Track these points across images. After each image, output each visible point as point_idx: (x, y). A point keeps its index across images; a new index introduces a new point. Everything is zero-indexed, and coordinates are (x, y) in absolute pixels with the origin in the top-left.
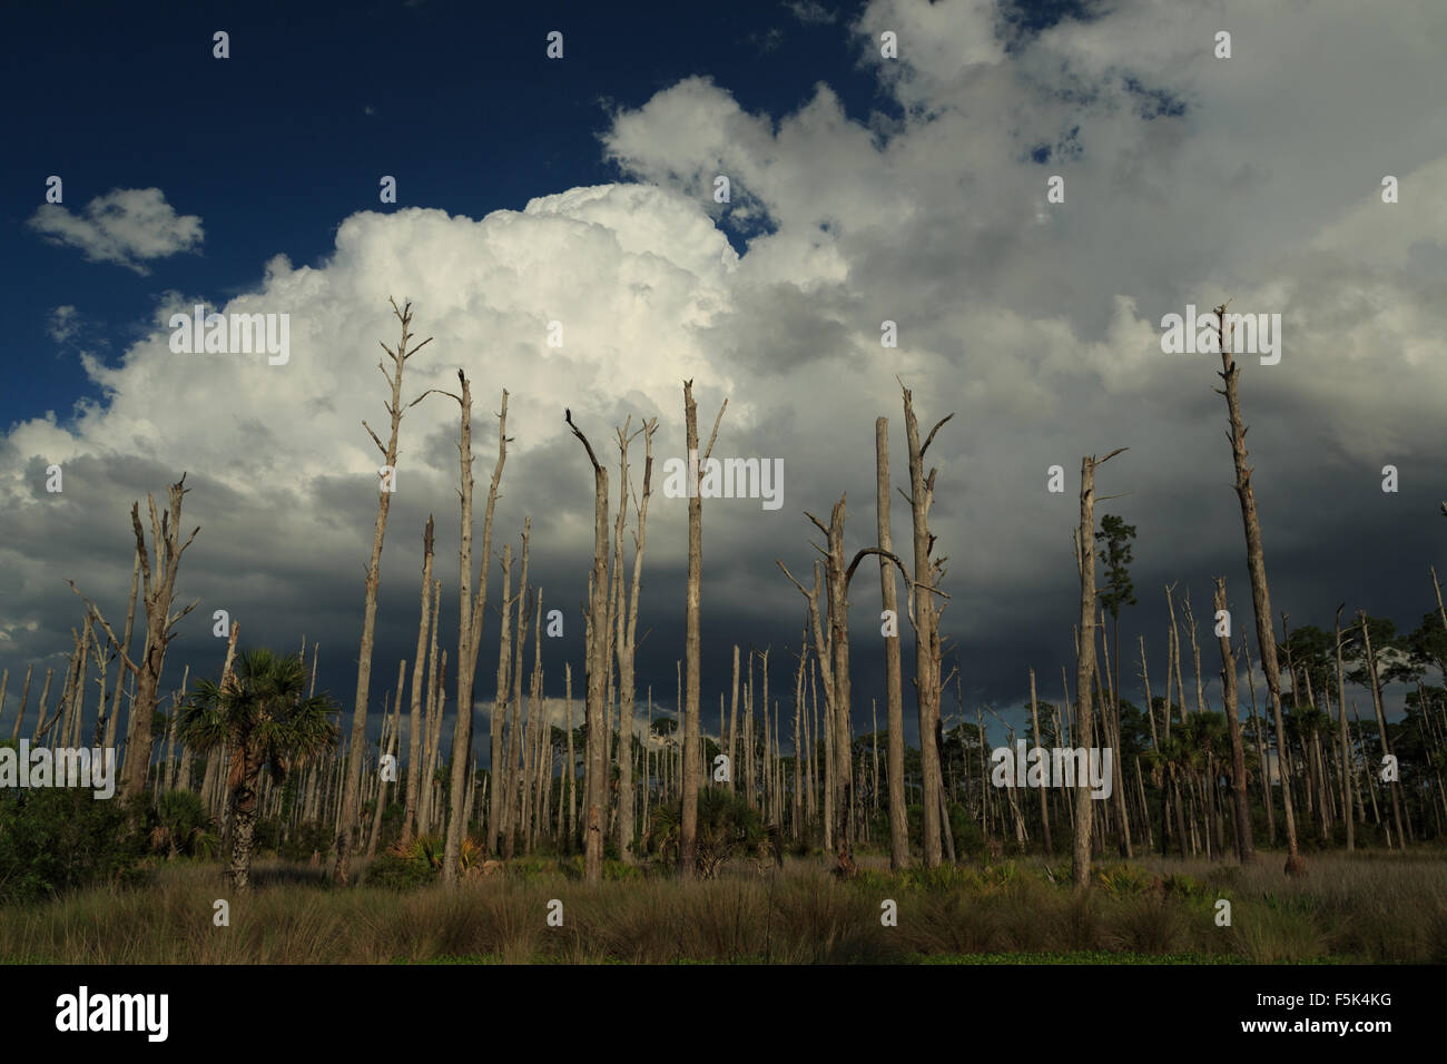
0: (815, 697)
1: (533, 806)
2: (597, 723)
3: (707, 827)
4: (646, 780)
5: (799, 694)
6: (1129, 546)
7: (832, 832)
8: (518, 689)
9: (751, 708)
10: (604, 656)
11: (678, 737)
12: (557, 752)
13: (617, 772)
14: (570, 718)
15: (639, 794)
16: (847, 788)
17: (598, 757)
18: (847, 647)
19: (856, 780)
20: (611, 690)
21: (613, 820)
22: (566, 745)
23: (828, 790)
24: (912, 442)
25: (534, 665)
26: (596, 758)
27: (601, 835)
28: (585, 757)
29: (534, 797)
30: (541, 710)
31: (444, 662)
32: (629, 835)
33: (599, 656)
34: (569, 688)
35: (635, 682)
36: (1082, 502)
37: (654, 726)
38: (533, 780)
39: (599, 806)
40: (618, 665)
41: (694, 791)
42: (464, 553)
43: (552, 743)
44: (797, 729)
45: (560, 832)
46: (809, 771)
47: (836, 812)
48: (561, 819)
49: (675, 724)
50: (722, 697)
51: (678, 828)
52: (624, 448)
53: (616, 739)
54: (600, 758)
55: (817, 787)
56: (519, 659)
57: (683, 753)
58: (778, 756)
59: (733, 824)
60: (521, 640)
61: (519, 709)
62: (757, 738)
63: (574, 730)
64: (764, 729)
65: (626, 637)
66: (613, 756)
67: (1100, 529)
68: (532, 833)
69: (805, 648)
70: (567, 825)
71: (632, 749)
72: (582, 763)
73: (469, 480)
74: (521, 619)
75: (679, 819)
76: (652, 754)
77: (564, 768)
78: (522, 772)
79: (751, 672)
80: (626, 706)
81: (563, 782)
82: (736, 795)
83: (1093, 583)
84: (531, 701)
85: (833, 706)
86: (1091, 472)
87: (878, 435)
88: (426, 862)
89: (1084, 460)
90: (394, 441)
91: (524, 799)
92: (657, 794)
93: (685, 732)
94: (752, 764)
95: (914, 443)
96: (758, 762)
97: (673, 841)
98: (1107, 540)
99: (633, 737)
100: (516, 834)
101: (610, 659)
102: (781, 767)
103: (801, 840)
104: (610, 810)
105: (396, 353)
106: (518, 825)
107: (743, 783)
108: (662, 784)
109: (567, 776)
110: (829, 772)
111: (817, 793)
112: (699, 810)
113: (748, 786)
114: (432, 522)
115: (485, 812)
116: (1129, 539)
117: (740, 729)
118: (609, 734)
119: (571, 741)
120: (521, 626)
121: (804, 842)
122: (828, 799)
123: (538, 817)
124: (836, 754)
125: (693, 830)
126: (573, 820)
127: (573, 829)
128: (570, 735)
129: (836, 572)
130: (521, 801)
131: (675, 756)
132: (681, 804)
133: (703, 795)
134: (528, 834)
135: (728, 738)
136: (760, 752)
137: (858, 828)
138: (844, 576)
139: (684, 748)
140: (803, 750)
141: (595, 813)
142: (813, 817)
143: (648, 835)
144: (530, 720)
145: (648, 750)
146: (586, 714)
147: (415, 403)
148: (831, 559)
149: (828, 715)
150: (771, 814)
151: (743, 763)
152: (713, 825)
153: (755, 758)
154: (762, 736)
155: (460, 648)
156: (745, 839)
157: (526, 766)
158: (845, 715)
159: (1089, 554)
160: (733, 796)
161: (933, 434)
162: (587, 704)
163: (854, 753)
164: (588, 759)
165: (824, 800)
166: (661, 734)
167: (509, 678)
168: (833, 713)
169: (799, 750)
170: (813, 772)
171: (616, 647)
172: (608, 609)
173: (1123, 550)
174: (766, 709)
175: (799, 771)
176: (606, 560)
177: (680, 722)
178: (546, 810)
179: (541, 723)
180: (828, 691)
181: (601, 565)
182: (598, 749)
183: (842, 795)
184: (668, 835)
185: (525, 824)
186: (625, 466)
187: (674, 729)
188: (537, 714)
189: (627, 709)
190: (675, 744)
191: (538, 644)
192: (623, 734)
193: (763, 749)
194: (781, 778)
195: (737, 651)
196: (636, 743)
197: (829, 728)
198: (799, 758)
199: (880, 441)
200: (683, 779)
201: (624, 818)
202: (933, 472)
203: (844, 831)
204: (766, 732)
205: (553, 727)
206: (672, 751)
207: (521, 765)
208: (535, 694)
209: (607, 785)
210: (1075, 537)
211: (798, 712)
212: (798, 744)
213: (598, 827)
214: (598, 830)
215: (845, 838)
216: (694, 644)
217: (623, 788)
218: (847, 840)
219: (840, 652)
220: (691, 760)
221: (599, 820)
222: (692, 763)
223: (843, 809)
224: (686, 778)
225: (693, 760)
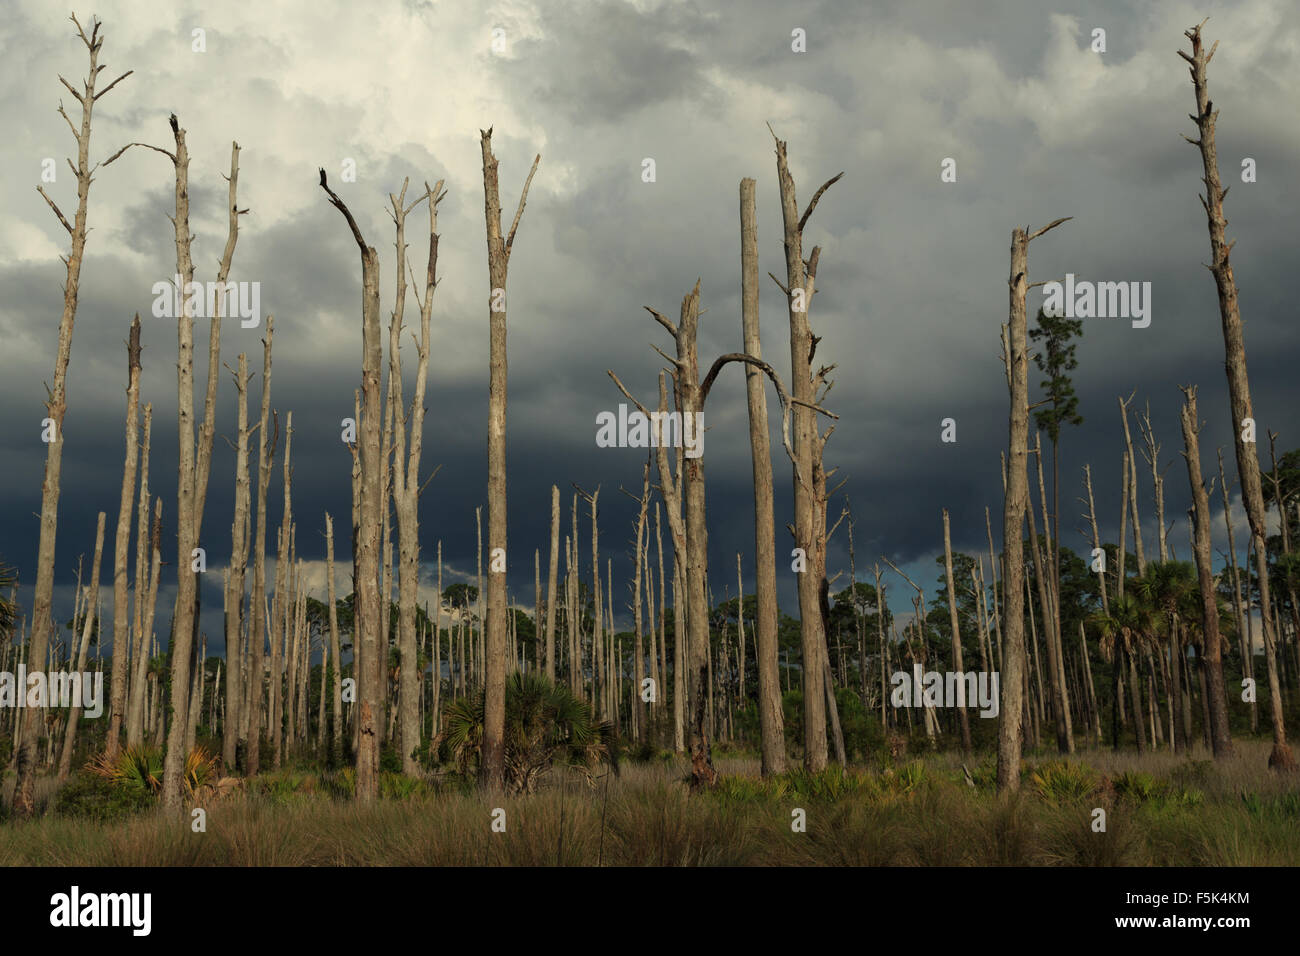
0: (661, 552)
1: (284, 705)
2: (369, 592)
3: (517, 724)
4: (437, 667)
5: (639, 549)
6: (1073, 347)
7: (684, 728)
8: (261, 549)
9: (576, 569)
10: (378, 502)
11: (478, 609)
12: (316, 631)
13: (397, 657)
14: (332, 586)
15: (426, 685)
16: (704, 670)
17: (370, 638)
18: (702, 485)
19: (715, 660)
20: (388, 547)
21: (393, 720)
22: (328, 623)
23: (679, 673)
24: (788, 212)
25: (283, 517)
26: (369, 638)
27: (377, 741)
28: (353, 639)
29: (285, 693)
30: (292, 577)
31: (158, 514)
32: (415, 739)
33: (369, 503)
34: (330, 545)
35: (419, 537)
36: (1012, 290)
37: (446, 595)
38: (284, 670)
39: (373, 702)
40: (396, 513)
41: (500, 680)
42: (183, 366)
43: (308, 619)
44: (638, 595)
45: (320, 738)
46: (653, 650)
47: (690, 703)
48: (322, 719)
49: (474, 592)
50: (537, 555)
51: (480, 729)
52: (400, 222)
53: (395, 613)
54: (373, 638)
55: (664, 671)
56: (262, 508)
57: (486, 630)
58: (612, 632)
59: (553, 722)
60: (264, 483)
61: (263, 575)
62: (584, 608)
63: (339, 602)
64: (593, 596)
65: (406, 477)
66: (392, 635)
67: (1036, 326)
68: (283, 740)
69: (646, 489)
70: (330, 729)
71: (417, 626)
72: (350, 646)
73: (188, 266)
74: (263, 454)
75: (480, 716)
76: (444, 633)
77: (326, 653)
78: (268, 659)
79: (575, 520)
80: (408, 568)
81: (324, 671)
82: (557, 683)
83: (1025, 396)
84: (279, 565)
85: (684, 565)
86: (1023, 249)
87: (742, 202)
88: (139, 782)
89: (1014, 233)
90: (82, 214)
91: (272, 695)
92: (451, 684)
93: (488, 600)
94: (578, 643)
95: (790, 212)
96: (586, 640)
97: (473, 746)
98: (1044, 340)
99: (418, 610)
100: (262, 741)
101: (385, 507)
102: (616, 646)
103: (644, 740)
104: (388, 707)
105: (82, 93)
106: (263, 730)
107: (567, 668)
108: (458, 671)
109: (330, 664)
110: (679, 651)
111: (664, 679)
112: (507, 704)
113: (573, 671)
114: (138, 324)
115: (219, 715)
116: (1074, 339)
117: (561, 596)
118: (385, 607)
119: (334, 617)
120: (263, 464)
121: (647, 742)
122: (679, 685)
123: (291, 720)
124: (688, 627)
125: (501, 730)
126: (338, 721)
127: (339, 733)
128: (333, 609)
129: (687, 386)
130: (267, 698)
131: (476, 634)
132: (484, 696)
133: (514, 685)
134: (278, 741)
135: (545, 608)
136: (588, 627)
137: (719, 722)
138: (697, 391)
139: (486, 624)
140: (646, 624)
141: (367, 711)
142: (659, 709)
143: (439, 739)
144: (277, 590)
145: (438, 628)
146: (355, 580)
147: (110, 161)
148: (680, 368)
149: (678, 576)
150: (603, 708)
151: (567, 642)
152: (526, 723)
153: (582, 634)
154: (591, 606)
155: (181, 494)
156: (569, 741)
157: (274, 651)
158: (700, 575)
159: (1019, 358)
160: (553, 686)
161: (815, 200)
162: (355, 567)
163: (712, 625)
164: (357, 639)
165: (673, 688)
166: (456, 605)
167: (249, 534)
168: (684, 573)
169: (639, 622)
170: (659, 651)
171: (392, 491)
172: (381, 440)
173: (1065, 353)
174: (596, 570)
175: (640, 650)
176: (378, 373)
177: (481, 590)
178: (301, 709)
179: (293, 594)
180: (678, 545)
181: (371, 381)
182: (371, 626)
183: (697, 680)
184: (467, 738)
185: (274, 727)
186: (402, 246)
187: (473, 599)
188: (287, 582)
189: (409, 573)
190: (475, 618)
191: (287, 488)
192: (406, 605)
193: (593, 622)
194: (617, 660)
195: (556, 493)
196: (421, 618)
197: (679, 593)
198: (640, 633)
199: (745, 210)
200: (486, 663)
201: (407, 717)
202: (815, 252)
203: (700, 727)
204: (597, 600)
205: (309, 599)
206: (471, 628)
207: (267, 650)
208: (284, 555)
209: (383, 673)
210: (1002, 336)
211: (639, 572)
212: (639, 615)
213: (372, 730)
214: (372, 734)
215: (702, 736)
216: (498, 485)
217: (405, 678)
218: (704, 738)
219: (693, 492)
220: (496, 639)
221: (373, 721)
222: (497, 643)
223: (699, 698)
224: (489, 663)
225: (499, 639)
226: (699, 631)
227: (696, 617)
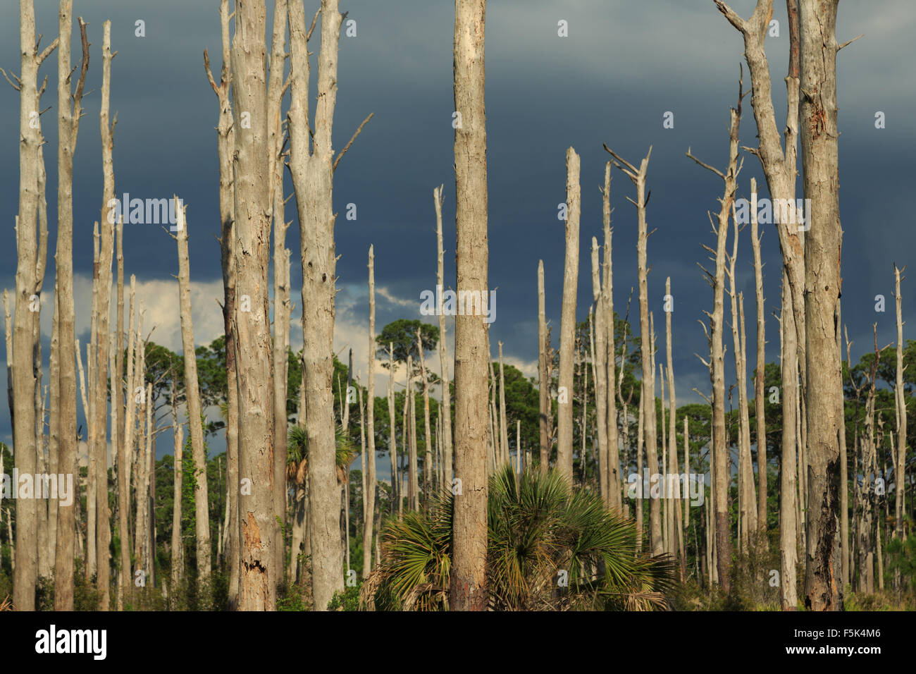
0: (759, 265)
1: (113, 522)
2: (251, 333)
3: (510, 557)
4: (369, 463)
5: (721, 260)
7: (798, 568)
8: (65, 259)
9: (609, 294)
10: (264, 177)
11: (439, 362)
12: (161, 400)
13: (302, 443)
14: (188, 322)
15: (352, 492)
16: (834, 468)
17: (256, 409)
18: (833, 144)
19: (854, 452)
20: (282, 257)
21: (296, 550)
22: (182, 384)
23: (789, 475)
26: (254, 409)
27: (271, 581)
28: (226, 411)
29: (113, 502)
30: (120, 307)
32: (334, 581)
33: (249, 177)
34: (183, 252)
35: (336, 239)
37: (384, 338)
38: (110, 465)
39: (262, 516)
40: (296, 197)
41: (480, 481)
43: (148, 380)
44: (718, 339)
45: (175, 576)
46: (745, 435)
47: (808, 525)
48: (176, 547)
49: (431, 334)
50: (541, 270)
51: (445, 562)
53: (296, 369)
54: (261, 409)
55: (763, 470)
56: (66, 189)
57: (454, 398)
58: (672, 404)
59: (569, 553)
60: (67, 144)
61: (70, 303)
62: (623, 362)
63: (200, 351)
64: (639, 341)
65: (312, 134)
66: (292, 408)
68: (113, 581)
69: (734, 153)
70: (191, 563)
71: (335, 391)
72: (221, 424)
74: (64, 94)
75: (448, 545)
76: (381, 404)
77: (180, 437)
78: (83, 446)
79: (607, 211)
80: (319, 290)
81: (178, 465)
82: (576, 491)
84: (97, 286)
85: (800, 287)
91: (91, 506)
92: (393, 491)
93: (457, 346)
94: (613, 422)
96: (628, 417)
97: (434, 592)
99: (337, 366)
100: (78, 581)
101: (276, 186)
102: (679, 428)
103: (727, 587)
104: (288, 529)
106: (80, 563)
107: (593, 465)
108: (406, 469)
109: (187, 456)
110: (790, 435)
111: (764, 484)
112: (492, 522)
113: (603, 469)
117: (583, 343)
118: (280, 358)
119: (192, 375)
120: (64, 112)
121: (734, 591)
122: (789, 495)
123: (125, 547)
124: (806, 395)
125: (481, 564)
126: (203, 551)
127: (205, 570)
128: (191, 362)
130: (84, 511)
131: (434, 407)
132: (451, 508)
133: (501, 489)
134: (104, 582)
135: (556, 362)
136: (630, 395)
137: (858, 560)
139: (454, 389)
140: (731, 390)
141: (254, 532)
142: (755, 537)
143: (376, 580)
144: (95, 329)
145: (371, 395)
146: (226, 312)
149: (788, 306)
150: (657, 532)
151: (593, 421)
152: (523, 553)
153: (620, 408)
154: (636, 358)
156: (599, 584)
157: (94, 431)
158: (828, 303)
160: (569, 492)
162: (227, 290)
163: (849, 393)
164: (234, 413)
165: (779, 501)
166: (400, 356)
168: (800, 300)
169: (720, 387)
170: (754, 438)
171: (288, 158)
172: (267, 70)
174: (643, 297)
175: (722, 436)
177: (443, 330)
178: (142, 530)
179: (121, 336)
180: (789, 252)
182: (256, 389)
183: (821, 484)
184: (423, 578)
185: (97, 561)
187: (429, 346)
188: (110, 315)
189: (319, 297)
190: (434, 379)
191: (107, 155)
192: (314, 355)
193: (638, 387)
194: (680, 453)
195: (574, 161)
196: (342, 376)
197: (791, 336)
198: (720, 406)
200: (454, 454)
201: (320, 542)
203: (826, 564)
204: (645, 348)
205: (149, 346)
206: (427, 396)
207: (81, 431)
208: (105, 270)
209: (278, 469)
211: (720, 300)
212: (720, 374)
213: (263, 564)
214: (263, 570)
215: (829, 579)
216: (472, 146)
217: (317, 478)
218: (834, 583)
219: (817, 158)
220: (472, 411)
221: (265, 549)
222: (474, 419)
223: (823, 514)
224: (460, 452)
225: (477, 412)
226: (825, 400)
227: (820, 377)
